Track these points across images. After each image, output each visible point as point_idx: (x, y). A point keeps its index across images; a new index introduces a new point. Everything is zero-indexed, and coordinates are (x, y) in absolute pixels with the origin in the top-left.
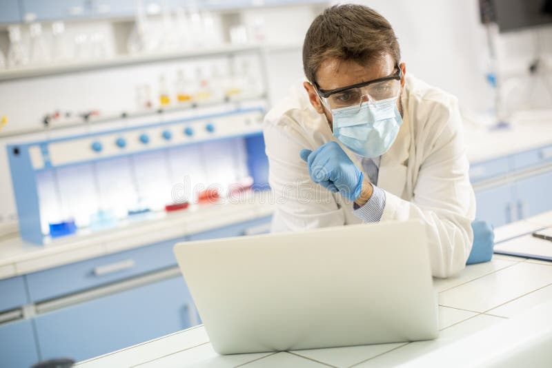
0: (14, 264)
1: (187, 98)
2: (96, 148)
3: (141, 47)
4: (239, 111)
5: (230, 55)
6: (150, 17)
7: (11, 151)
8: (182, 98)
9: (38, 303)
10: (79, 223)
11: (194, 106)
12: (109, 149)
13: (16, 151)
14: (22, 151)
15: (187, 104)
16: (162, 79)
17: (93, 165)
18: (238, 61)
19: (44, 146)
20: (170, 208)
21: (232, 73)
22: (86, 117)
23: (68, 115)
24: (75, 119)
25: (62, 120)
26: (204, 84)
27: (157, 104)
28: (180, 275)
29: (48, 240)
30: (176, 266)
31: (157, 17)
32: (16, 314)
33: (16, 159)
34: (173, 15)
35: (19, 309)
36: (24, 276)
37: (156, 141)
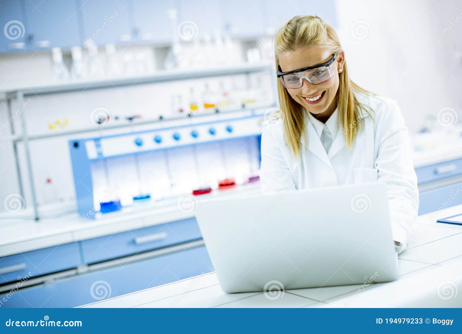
0: (72, 232)
1: (212, 106)
2: (139, 143)
3: (176, 65)
4: (254, 116)
5: (247, 72)
6: (183, 43)
7: (72, 145)
8: (207, 106)
9: (90, 265)
10: (123, 203)
11: (217, 111)
12: (149, 144)
13: (76, 145)
14: (80, 144)
15: (212, 110)
16: (192, 90)
17: (136, 156)
18: (253, 77)
19: (97, 140)
20: (197, 193)
21: (249, 87)
22: (131, 119)
23: (117, 118)
24: (123, 121)
25: (112, 122)
26: (225, 94)
27: (187, 110)
28: (203, 245)
29: (99, 216)
30: (201, 239)
31: (189, 43)
32: (73, 272)
33: (76, 150)
34: (202, 42)
35: (75, 268)
36: (80, 242)
37: (186, 139)
